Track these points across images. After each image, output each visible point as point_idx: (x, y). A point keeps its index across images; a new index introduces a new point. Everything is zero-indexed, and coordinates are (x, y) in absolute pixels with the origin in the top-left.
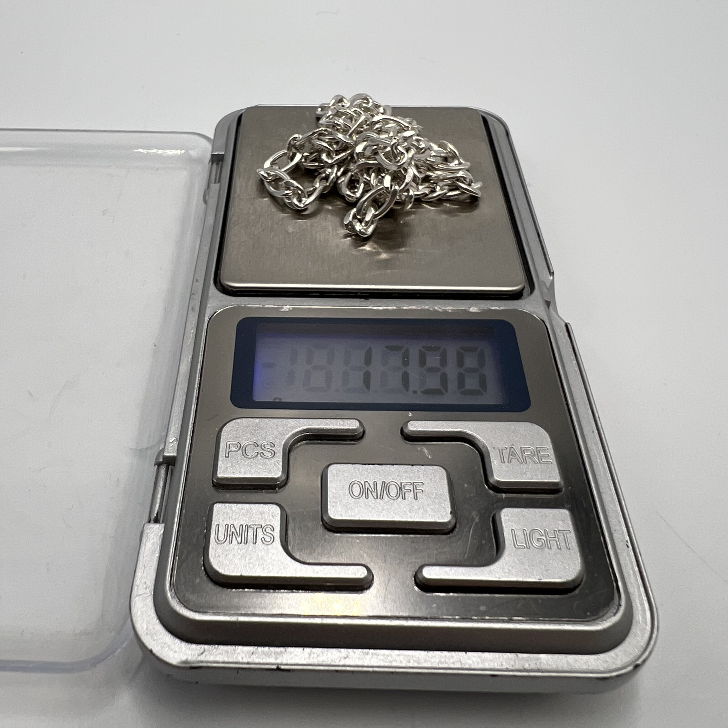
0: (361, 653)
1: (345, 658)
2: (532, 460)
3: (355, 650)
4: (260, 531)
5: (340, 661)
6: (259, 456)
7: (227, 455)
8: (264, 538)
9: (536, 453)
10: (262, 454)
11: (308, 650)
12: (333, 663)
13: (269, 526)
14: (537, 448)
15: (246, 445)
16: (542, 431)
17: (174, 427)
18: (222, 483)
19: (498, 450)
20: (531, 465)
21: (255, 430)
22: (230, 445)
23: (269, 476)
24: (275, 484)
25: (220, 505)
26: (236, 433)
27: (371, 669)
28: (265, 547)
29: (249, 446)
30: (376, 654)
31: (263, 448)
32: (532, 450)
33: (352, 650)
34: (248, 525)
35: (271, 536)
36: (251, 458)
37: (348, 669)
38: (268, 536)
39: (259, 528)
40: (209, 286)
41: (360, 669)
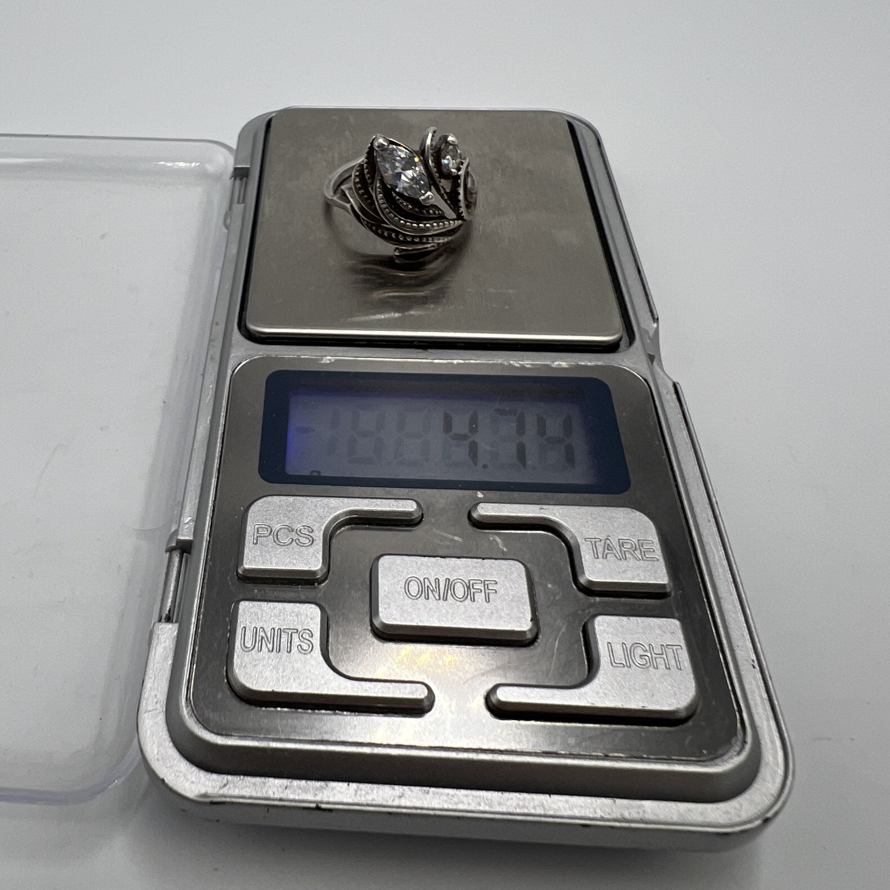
0: (420, 793)
1: (400, 797)
2: (633, 555)
3: (412, 788)
4: (295, 636)
5: (393, 800)
6: (294, 543)
7: (255, 541)
8: (300, 645)
9: (638, 547)
10: (297, 541)
11: (354, 786)
12: (385, 803)
13: (307, 631)
14: (639, 540)
15: (278, 529)
16: (646, 519)
17: (190, 505)
18: (248, 576)
19: (590, 543)
20: (632, 562)
21: (290, 511)
22: (258, 528)
23: (306, 568)
24: (314, 578)
25: (247, 603)
26: (265, 513)
27: (432, 812)
28: (302, 656)
29: (283, 531)
30: (438, 793)
31: (299, 533)
32: (633, 543)
33: (408, 787)
34: (281, 629)
35: (309, 643)
36: (285, 545)
37: (404, 811)
38: (306, 643)
39: (294, 633)
40: (233, 330)
41: (419, 811)
